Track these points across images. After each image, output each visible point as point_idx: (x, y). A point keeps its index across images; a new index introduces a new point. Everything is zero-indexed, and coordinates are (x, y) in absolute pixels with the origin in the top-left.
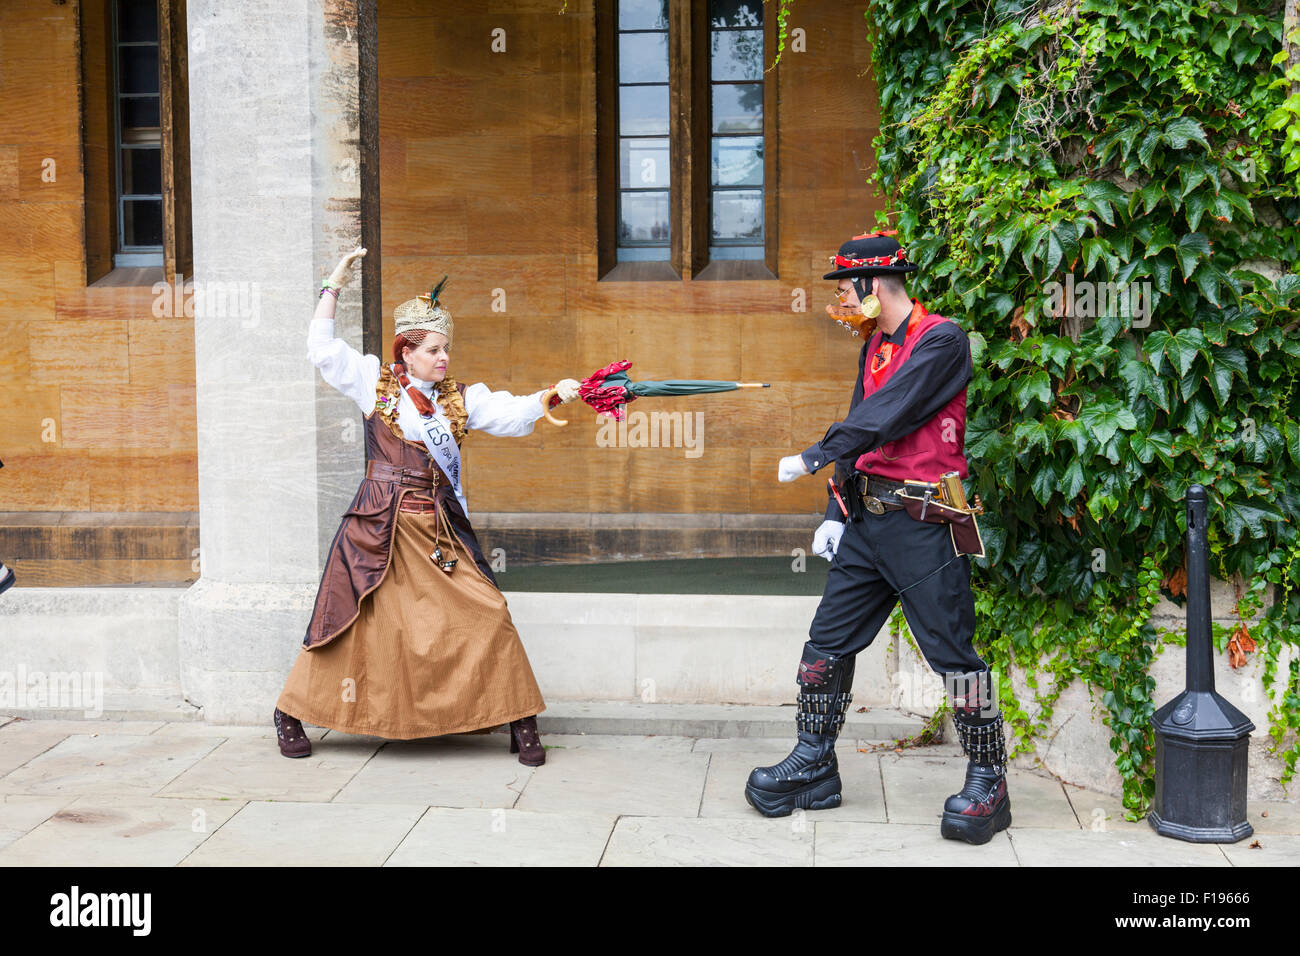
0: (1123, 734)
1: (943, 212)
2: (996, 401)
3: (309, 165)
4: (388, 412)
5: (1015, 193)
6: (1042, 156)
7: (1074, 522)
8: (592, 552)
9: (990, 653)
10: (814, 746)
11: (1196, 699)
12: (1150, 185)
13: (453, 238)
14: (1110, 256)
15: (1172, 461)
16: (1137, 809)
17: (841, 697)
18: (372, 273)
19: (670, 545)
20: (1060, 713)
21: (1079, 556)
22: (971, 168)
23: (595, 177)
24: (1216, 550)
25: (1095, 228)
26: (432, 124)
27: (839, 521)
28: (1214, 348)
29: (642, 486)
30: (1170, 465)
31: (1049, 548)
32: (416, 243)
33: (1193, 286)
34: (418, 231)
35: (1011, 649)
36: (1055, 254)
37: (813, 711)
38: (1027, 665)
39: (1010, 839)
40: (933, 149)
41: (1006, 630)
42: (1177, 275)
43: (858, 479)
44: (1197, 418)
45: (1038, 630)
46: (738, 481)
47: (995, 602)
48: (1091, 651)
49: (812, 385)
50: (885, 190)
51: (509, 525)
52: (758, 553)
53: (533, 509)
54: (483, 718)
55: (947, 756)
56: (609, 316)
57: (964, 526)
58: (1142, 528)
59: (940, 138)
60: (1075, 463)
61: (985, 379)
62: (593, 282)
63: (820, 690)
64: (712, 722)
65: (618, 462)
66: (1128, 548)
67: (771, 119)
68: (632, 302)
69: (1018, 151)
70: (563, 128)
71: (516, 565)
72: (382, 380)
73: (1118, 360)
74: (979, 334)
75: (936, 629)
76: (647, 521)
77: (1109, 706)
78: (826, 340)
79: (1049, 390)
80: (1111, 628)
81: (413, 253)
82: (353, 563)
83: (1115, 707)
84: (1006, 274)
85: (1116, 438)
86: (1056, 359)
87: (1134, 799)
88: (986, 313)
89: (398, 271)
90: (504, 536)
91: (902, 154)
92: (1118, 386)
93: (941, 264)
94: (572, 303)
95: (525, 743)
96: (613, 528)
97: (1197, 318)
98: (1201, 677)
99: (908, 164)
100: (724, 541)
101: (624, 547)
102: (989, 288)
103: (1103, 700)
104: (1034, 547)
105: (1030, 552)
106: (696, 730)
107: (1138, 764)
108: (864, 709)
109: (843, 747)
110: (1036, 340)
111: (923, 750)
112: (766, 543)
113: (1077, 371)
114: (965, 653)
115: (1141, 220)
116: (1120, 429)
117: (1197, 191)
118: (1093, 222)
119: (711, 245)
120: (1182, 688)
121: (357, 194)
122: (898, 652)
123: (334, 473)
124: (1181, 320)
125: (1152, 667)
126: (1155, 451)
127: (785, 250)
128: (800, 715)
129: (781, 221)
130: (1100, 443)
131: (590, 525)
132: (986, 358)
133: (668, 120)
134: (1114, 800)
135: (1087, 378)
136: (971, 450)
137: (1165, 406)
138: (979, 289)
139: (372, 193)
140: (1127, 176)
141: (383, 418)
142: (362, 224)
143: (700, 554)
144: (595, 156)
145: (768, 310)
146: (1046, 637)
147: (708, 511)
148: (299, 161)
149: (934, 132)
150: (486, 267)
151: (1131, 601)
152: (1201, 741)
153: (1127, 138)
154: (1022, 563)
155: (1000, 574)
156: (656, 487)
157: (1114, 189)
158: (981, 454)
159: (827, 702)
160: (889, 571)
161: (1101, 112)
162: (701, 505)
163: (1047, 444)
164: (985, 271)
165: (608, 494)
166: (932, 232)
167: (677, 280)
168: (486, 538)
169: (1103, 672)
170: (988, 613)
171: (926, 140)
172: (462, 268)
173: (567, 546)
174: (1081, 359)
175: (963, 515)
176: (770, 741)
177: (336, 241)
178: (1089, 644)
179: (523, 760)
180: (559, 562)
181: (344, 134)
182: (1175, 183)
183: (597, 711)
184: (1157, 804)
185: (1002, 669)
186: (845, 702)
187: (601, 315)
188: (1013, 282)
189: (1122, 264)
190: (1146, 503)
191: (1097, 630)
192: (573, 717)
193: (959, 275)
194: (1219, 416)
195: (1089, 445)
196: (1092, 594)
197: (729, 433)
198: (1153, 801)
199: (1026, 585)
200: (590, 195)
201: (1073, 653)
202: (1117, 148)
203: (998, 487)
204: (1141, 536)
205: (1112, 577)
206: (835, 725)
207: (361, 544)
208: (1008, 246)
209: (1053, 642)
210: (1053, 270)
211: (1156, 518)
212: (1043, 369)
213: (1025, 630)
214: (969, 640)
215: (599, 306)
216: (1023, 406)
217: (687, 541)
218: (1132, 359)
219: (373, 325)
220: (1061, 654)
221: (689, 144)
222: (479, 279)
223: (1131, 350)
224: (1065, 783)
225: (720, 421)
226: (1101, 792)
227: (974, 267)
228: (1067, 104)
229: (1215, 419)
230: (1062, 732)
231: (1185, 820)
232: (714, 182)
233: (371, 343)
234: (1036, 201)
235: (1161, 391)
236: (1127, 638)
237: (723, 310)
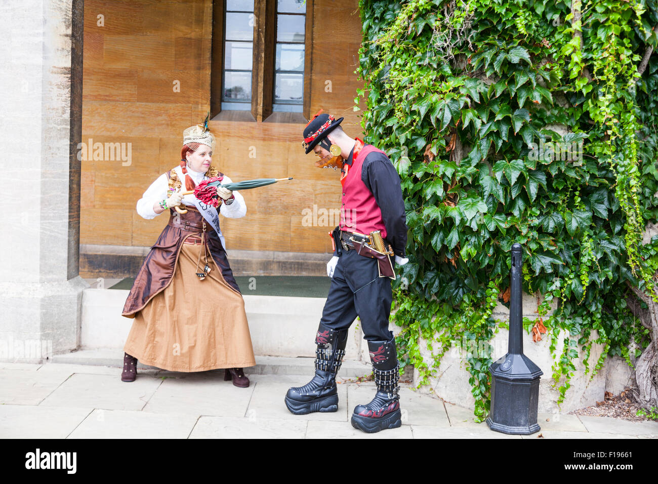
0: (476, 376)
1: (392, 91)
2: (415, 194)
3: (41, 47)
5: (429, 83)
6: (444, 63)
7: (453, 262)
9: (409, 332)
10: (323, 377)
11: (513, 358)
12: (499, 82)
13: (129, 92)
14: (476, 119)
15: (505, 230)
16: (481, 416)
17: (337, 352)
18: (76, 109)
19: (245, 268)
20: (444, 364)
21: (456, 280)
22: (407, 68)
23: (210, 62)
24: (527, 278)
25: (469, 104)
26: (119, 27)
28: (529, 171)
29: (231, 235)
30: (504, 232)
31: (441, 275)
32: (108, 94)
33: (519, 137)
34: (109, 87)
35: (420, 329)
36: (448, 117)
38: (427, 338)
40: (388, 56)
41: (417, 319)
42: (511, 131)
44: (519, 207)
45: (434, 319)
46: (284, 234)
47: (413, 304)
48: (461, 331)
49: (326, 182)
50: (363, 78)
52: (294, 274)
57: (384, 261)
58: (489, 266)
59: (391, 51)
60: (454, 229)
61: (410, 182)
66: (483, 276)
67: (309, 35)
68: (229, 133)
69: (431, 60)
70: (193, 34)
73: (479, 175)
74: (407, 158)
76: (233, 255)
77: (469, 361)
79: (442, 189)
80: (471, 319)
81: (106, 100)
82: (154, 274)
83: (472, 361)
84: (422, 126)
85: (476, 217)
86: (446, 173)
87: (480, 411)
88: (412, 147)
89: (97, 109)
91: (372, 59)
92: (479, 189)
93: (390, 119)
97: (522, 154)
98: (516, 346)
99: (375, 64)
100: (275, 266)
102: (414, 133)
104: (433, 274)
105: (431, 277)
107: (483, 392)
110: (438, 162)
112: (298, 268)
113: (457, 180)
115: (494, 100)
116: (478, 212)
117: (524, 86)
118: (468, 100)
119: (274, 103)
121: (69, 65)
123: (50, 221)
124: (513, 155)
125: (492, 341)
126: (496, 225)
127: (314, 108)
128: (316, 361)
129: (313, 92)
130: (468, 220)
132: (410, 171)
133: (253, 32)
134: (470, 411)
135: (462, 184)
137: (503, 201)
138: (408, 134)
139: (78, 64)
140: (488, 76)
142: (71, 82)
143: (262, 273)
144: (211, 50)
146: (438, 323)
147: (267, 250)
148: (36, 44)
149: (389, 47)
150: (147, 110)
151: (483, 304)
152: (514, 380)
153: (488, 56)
154: (426, 282)
155: (415, 288)
156: (238, 235)
161: (476, 41)
162: (263, 246)
163: (440, 219)
164: (411, 124)
166: (386, 101)
167: (254, 121)
170: (409, 310)
171: (384, 51)
172: (134, 109)
174: (460, 174)
175: (383, 256)
176: (289, 376)
177: (56, 91)
178: (460, 327)
181: (62, 31)
182: (512, 81)
184: (491, 414)
185: (415, 340)
186: (340, 354)
188: (426, 131)
189: (483, 123)
190: (491, 252)
191: (464, 320)
193: (398, 125)
194: (531, 207)
195: (462, 220)
196: (462, 300)
197: (280, 207)
198: (489, 412)
199: (428, 294)
200: (207, 72)
201: (451, 332)
202: (483, 60)
203: (414, 242)
204: (489, 270)
205: (473, 292)
206: (335, 367)
207: (159, 264)
208: (423, 112)
209: (442, 325)
210: (446, 125)
211: (496, 261)
212: (440, 178)
213: (427, 319)
216: (428, 198)
217: (254, 266)
218: (487, 175)
219: (76, 139)
220: (446, 333)
221: (263, 47)
222: (143, 116)
223: (486, 170)
224: (445, 401)
225: (275, 200)
226: (464, 407)
227: (406, 122)
228: (458, 36)
229: (528, 209)
230: (445, 374)
231: (505, 423)
232: (277, 68)
234: (440, 87)
235: (501, 193)
236: (480, 325)
237: (279, 139)
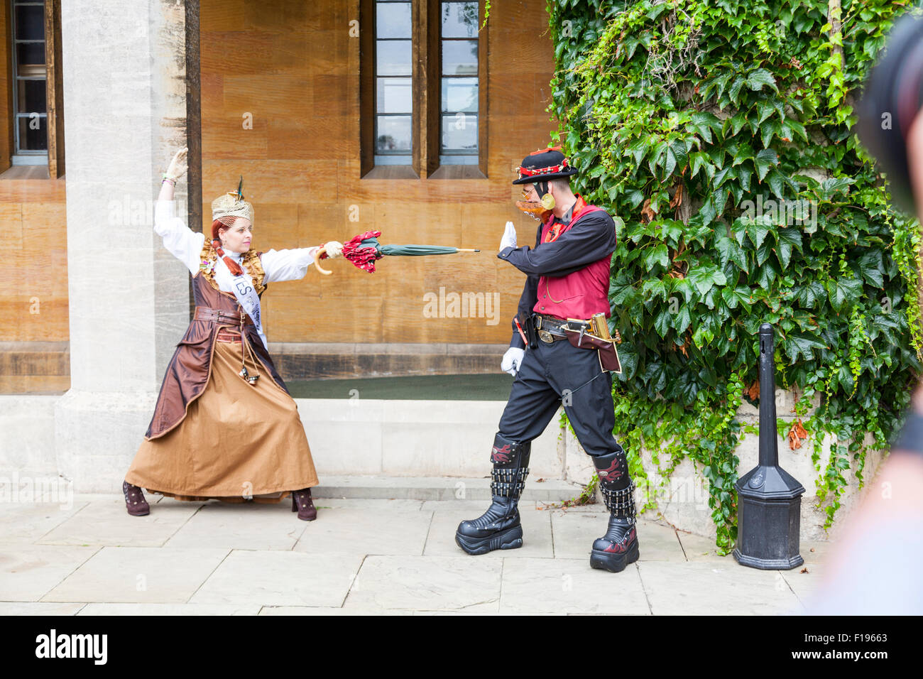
0: (717, 496)
1: (597, 132)
2: (631, 264)
3: (149, 93)
4: (208, 271)
5: (645, 120)
6: (664, 94)
7: (684, 349)
8: (356, 371)
9: (628, 441)
10: (503, 505)
11: (766, 471)
12: (737, 116)
13: (258, 147)
14: (709, 164)
15: (750, 307)
16: (725, 548)
17: (521, 470)
18: (195, 171)
19: (411, 366)
21: (688, 373)
22: (615, 102)
23: (359, 105)
24: (780, 368)
25: (699, 145)
26: (242, 65)
27: (521, 348)
28: (780, 229)
29: (392, 324)
30: (749, 310)
31: (668, 367)
32: (230, 150)
33: (765, 185)
34: (232, 142)
35: (642, 437)
36: (671, 163)
37: (502, 481)
38: (652, 449)
39: (638, 568)
40: (590, 88)
41: (638, 424)
42: (755, 178)
43: (535, 319)
44: (768, 277)
45: (660, 424)
46: (459, 321)
47: (631, 405)
48: (696, 439)
50: (558, 117)
51: (298, 352)
52: (474, 371)
53: (314, 340)
54: (278, 485)
55: (598, 512)
56: (368, 204)
57: (607, 351)
58: (730, 353)
59: (595, 81)
60: (684, 308)
61: (624, 249)
62: (357, 180)
63: (507, 466)
64: (434, 489)
65: (375, 307)
66: (722, 366)
67: (483, 65)
68: (385, 194)
69: (647, 90)
70: (336, 69)
71: (301, 380)
72: (204, 249)
73: (714, 237)
74: (620, 218)
75: (588, 422)
76: (395, 349)
77: (707, 476)
78: (521, 221)
79: (667, 257)
80: (709, 422)
81: (228, 158)
82: (183, 378)
83: (711, 477)
84: (638, 176)
85: (712, 291)
86: (672, 236)
87: (724, 541)
88: (624, 204)
89: (218, 170)
90: (293, 359)
91: (569, 92)
92: (715, 254)
93: (595, 169)
94: (341, 194)
95: (303, 504)
96: (370, 354)
98: (769, 456)
99: (573, 98)
100: (449, 363)
101: (378, 367)
102: (627, 185)
103: (703, 472)
104: (657, 367)
105: (654, 370)
106: (424, 495)
107: (727, 516)
108: (541, 479)
109: (523, 505)
110: (659, 222)
111: (582, 508)
112: (479, 364)
113: (686, 244)
114: (607, 440)
115: (730, 139)
116: (715, 285)
117: (769, 120)
118: (698, 141)
119: (441, 154)
120: (756, 463)
121: (184, 115)
122: (565, 440)
123: (167, 314)
125: (736, 450)
126: (738, 300)
127: (493, 158)
128: (493, 484)
129: (490, 138)
130: (701, 295)
131: (355, 352)
132: (625, 234)
133: (411, 64)
134: (711, 541)
135: (693, 249)
136: (614, 299)
137: (746, 269)
138: (619, 187)
139: (195, 114)
140: (721, 109)
141: (204, 276)
142: (188, 136)
143: (433, 372)
144: (359, 90)
145: (481, 200)
146: (665, 430)
147: (438, 342)
148: (142, 90)
149: (591, 76)
150: (281, 168)
151: (723, 403)
152: (768, 500)
153: (721, 82)
154: (649, 377)
155: (634, 386)
156: (401, 325)
157: (713, 117)
158: (620, 302)
159: (512, 474)
160: (556, 384)
161: (705, 64)
162: (433, 338)
163: (665, 295)
164: (624, 174)
165: (367, 330)
166: (589, 146)
167: (417, 178)
168: (280, 360)
169: (704, 453)
170: (627, 413)
171: (585, 82)
172: (264, 169)
173: (338, 366)
174: (689, 236)
175: (607, 343)
176: (475, 503)
177: (168, 148)
178: (694, 434)
179: (300, 517)
180: (332, 377)
181: (174, 72)
182: (754, 114)
183: (354, 483)
184: (738, 544)
185: (635, 451)
186: (524, 474)
187: (362, 203)
188: (643, 182)
189: (717, 170)
190: (733, 336)
191: (700, 424)
192: (337, 486)
193: (607, 176)
194: (783, 276)
195: (694, 295)
196: (696, 399)
197: (453, 287)
198: (737, 542)
199: (652, 393)
200: (355, 118)
201: (683, 440)
202: (715, 89)
203: (632, 325)
204: (730, 359)
205: (710, 387)
206: (518, 490)
207: (189, 365)
208: (639, 158)
209: (670, 432)
210: (670, 174)
211: (740, 346)
212: (663, 243)
213: (651, 425)
214: (610, 431)
215: (360, 197)
216: (649, 269)
217: (423, 363)
218: (724, 236)
219: (196, 208)
220: (676, 441)
221: (425, 82)
222: (276, 176)
223: (723, 230)
224: (678, 530)
226: (702, 536)
227: (616, 172)
228: (681, 58)
229: (780, 278)
231: (758, 554)
232: (443, 109)
233: (195, 220)
234: (660, 126)
235: (743, 258)
236: (720, 430)
237: (449, 200)
